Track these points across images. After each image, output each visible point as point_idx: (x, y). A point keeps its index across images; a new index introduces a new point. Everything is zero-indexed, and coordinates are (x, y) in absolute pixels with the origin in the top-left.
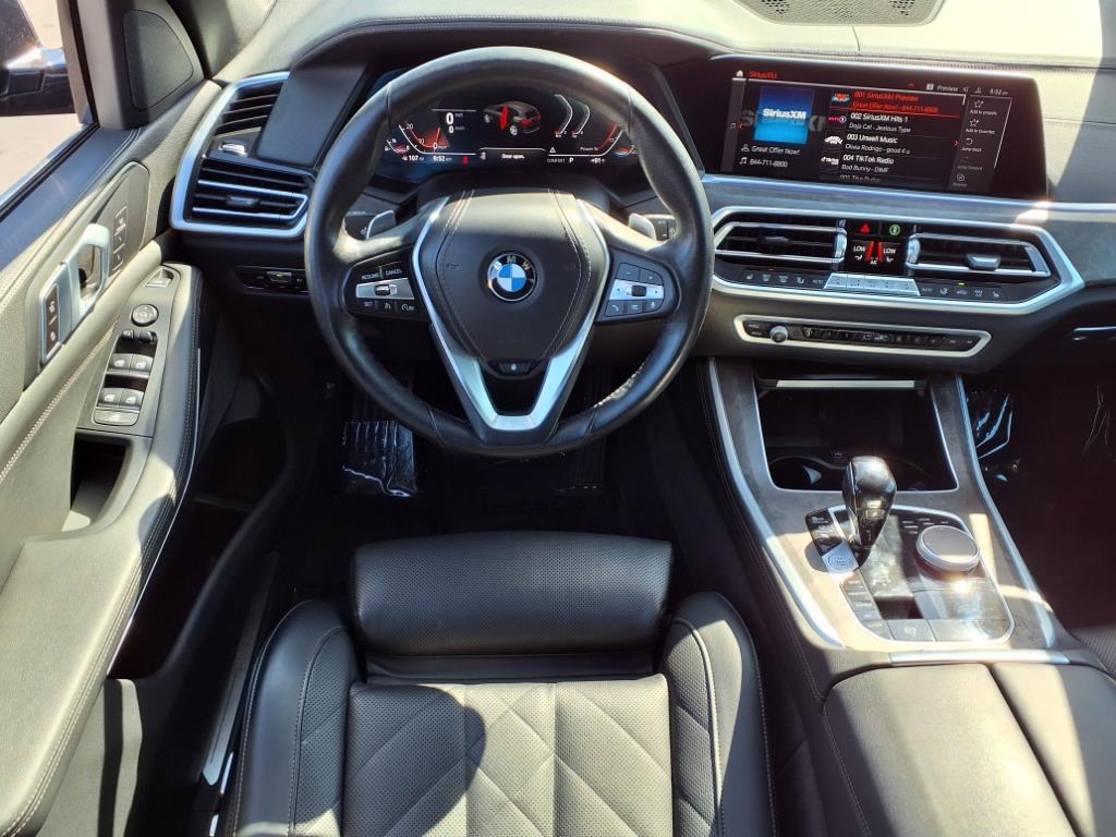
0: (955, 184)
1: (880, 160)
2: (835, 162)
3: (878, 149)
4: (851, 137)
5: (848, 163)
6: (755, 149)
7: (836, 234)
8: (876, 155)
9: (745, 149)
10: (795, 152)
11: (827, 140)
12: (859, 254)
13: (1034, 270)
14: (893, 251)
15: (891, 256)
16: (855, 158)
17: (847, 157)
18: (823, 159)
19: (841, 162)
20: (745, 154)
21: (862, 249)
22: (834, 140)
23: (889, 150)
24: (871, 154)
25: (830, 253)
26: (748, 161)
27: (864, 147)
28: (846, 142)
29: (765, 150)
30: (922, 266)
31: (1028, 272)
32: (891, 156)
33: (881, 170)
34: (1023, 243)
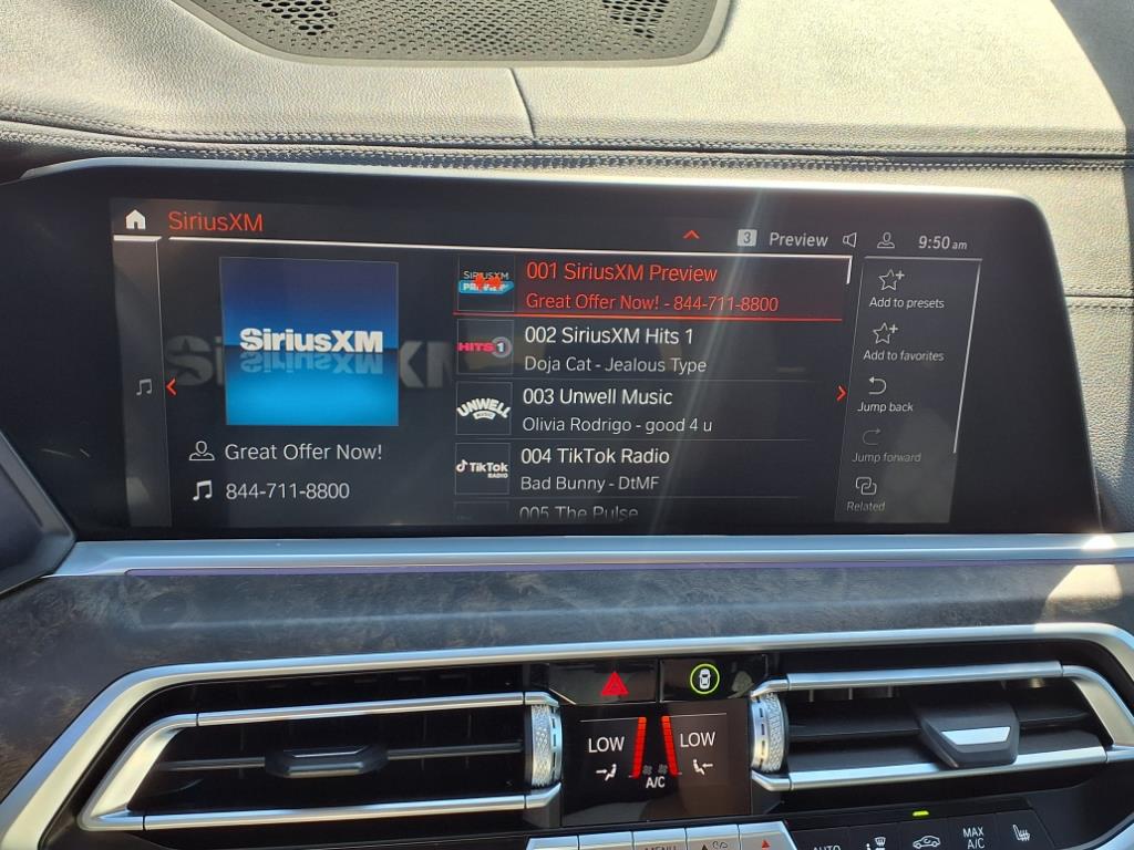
0: (850, 505)
1: (627, 455)
2: (499, 470)
3: (619, 427)
4: (532, 396)
5: (538, 471)
6: (235, 453)
7: (525, 710)
8: (616, 444)
9: (201, 453)
10: (369, 454)
11: (465, 410)
12: (606, 759)
13: (1106, 742)
14: (708, 739)
15: (703, 753)
16: (555, 455)
17: (530, 456)
18: (460, 468)
19: (517, 469)
20: (203, 471)
21: (616, 744)
22: (485, 408)
23: (652, 427)
24: (601, 441)
25: (514, 777)
26: (219, 490)
27: (577, 424)
28: (520, 411)
29: (269, 453)
30: (802, 778)
31: (1095, 753)
32: (660, 442)
33: (635, 483)
34: (1070, 670)
